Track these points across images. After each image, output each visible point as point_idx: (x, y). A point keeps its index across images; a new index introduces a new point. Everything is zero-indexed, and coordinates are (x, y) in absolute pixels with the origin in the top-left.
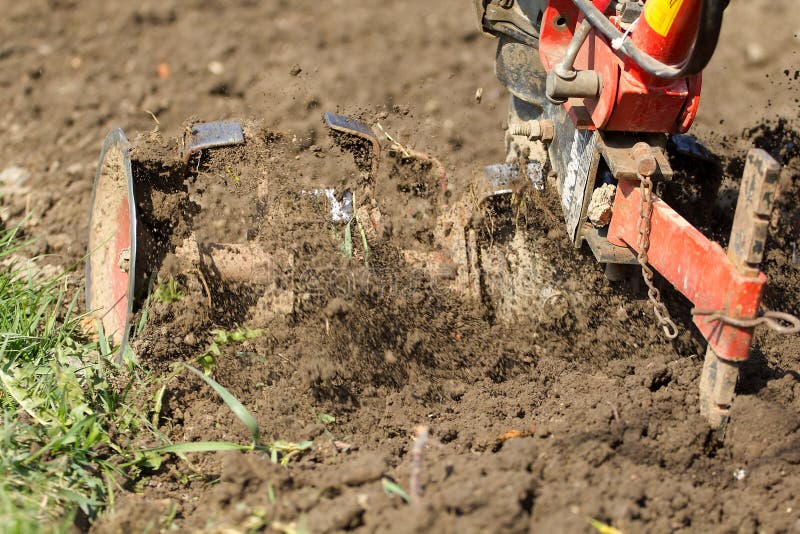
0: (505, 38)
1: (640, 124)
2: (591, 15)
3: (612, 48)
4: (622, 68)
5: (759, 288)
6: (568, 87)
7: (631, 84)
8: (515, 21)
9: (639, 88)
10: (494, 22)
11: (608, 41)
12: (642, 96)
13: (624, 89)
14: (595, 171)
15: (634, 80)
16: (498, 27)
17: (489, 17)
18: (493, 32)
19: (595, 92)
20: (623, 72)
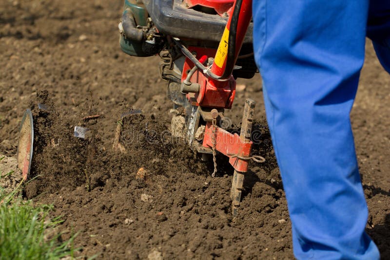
0: (171, 81)
1: (214, 103)
2: (197, 63)
3: (203, 74)
4: (207, 81)
5: (250, 145)
6: (188, 88)
7: (210, 87)
8: (174, 74)
9: (214, 88)
10: (166, 75)
11: (202, 71)
12: (214, 91)
13: (207, 88)
14: (198, 121)
15: (211, 86)
16: (168, 77)
17: (165, 73)
18: (166, 79)
19: (198, 90)
20: (208, 82)
